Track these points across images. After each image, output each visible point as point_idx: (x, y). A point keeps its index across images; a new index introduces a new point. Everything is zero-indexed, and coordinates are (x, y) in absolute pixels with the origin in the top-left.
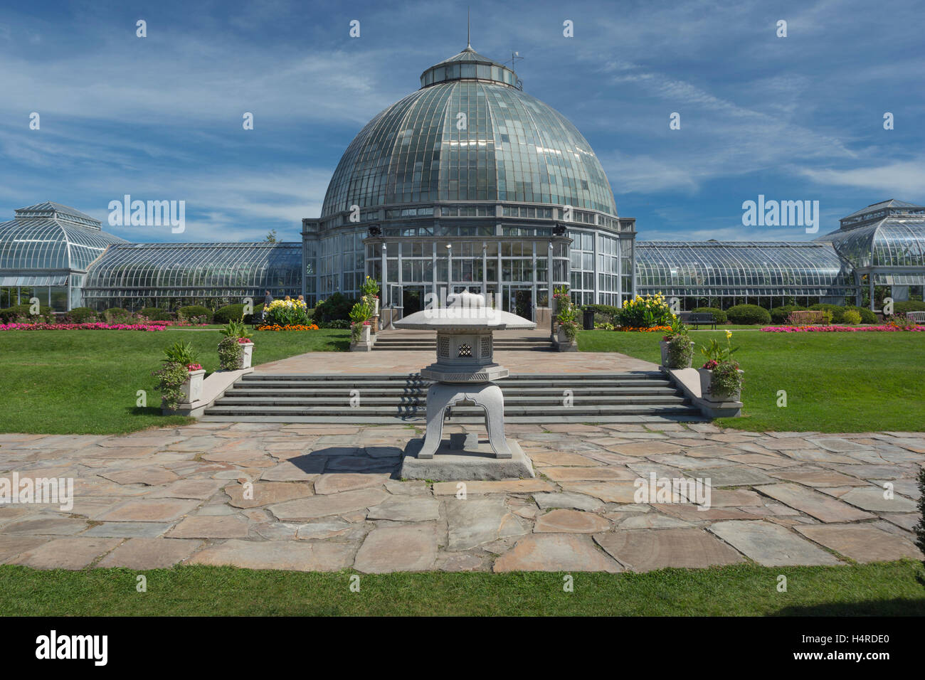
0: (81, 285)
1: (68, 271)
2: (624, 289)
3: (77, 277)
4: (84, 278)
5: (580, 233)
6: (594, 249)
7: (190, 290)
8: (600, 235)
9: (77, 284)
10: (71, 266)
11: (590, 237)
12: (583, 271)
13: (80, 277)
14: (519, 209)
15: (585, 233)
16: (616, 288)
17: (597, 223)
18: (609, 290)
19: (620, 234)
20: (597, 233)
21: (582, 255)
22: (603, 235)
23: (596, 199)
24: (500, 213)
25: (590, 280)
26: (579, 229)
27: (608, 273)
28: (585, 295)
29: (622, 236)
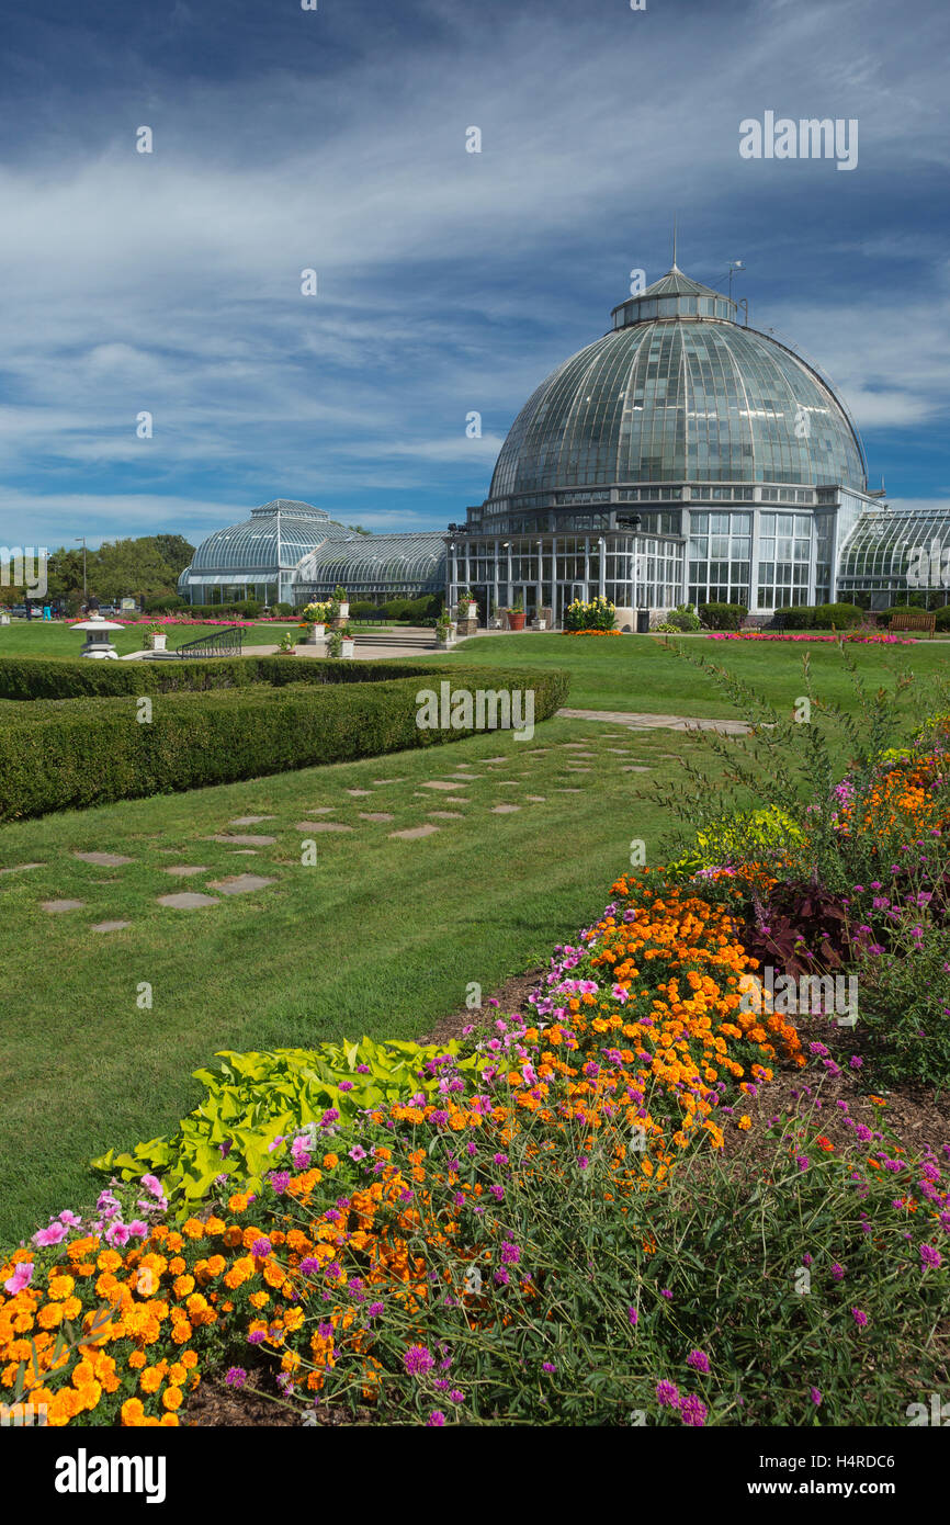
0: (292, 582)
1: (277, 569)
2: (819, 582)
3: (287, 574)
4: (294, 574)
5: (729, 513)
6: (751, 532)
7: (372, 585)
8: (763, 513)
9: (287, 579)
10: (281, 564)
11: (745, 519)
12: (730, 560)
13: (291, 574)
14: (639, 492)
15: (735, 513)
16: (805, 580)
17: (758, 498)
18: (786, 583)
19: (814, 508)
20: (757, 512)
21: (731, 541)
22: (774, 513)
23: (768, 465)
24: (615, 498)
25: (742, 571)
26: (725, 509)
27: (785, 561)
28: (734, 590)
29: (819, 511)
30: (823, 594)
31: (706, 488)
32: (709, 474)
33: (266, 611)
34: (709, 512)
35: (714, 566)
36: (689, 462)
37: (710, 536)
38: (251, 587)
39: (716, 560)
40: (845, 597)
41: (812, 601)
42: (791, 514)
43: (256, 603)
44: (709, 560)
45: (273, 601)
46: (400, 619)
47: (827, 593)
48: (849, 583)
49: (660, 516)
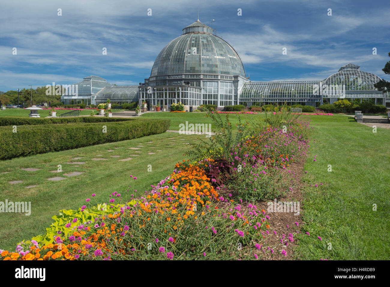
0: (95, 98)
1: (91, 95)
2: (235, 99)
3: (93, 96)
4: (96, 96)
5: (212, 81)
6: (218, 87)
7: (118, 99)
8: (220, 82)
9: (94, 98)
10: (92, 93)
11: (216, 83)
12: (213, 94)
13: (95, 96)
14: (190, 76)
15: (214, 82)
16: (231, 99)
17: (219, 78)
18: (227, 99)
19: (233, 81)
20: (219, 81)
21: (213, 89)
22: (223, 82)
23: (222, 70)
24: (184, 77)
25: (216, 96)
26: (211, 80)
27: (226, 94)
28: (214, 101)
29: (234, 82)
30: (236, 103)
31: (207, 75)
32: (207, 72)
33: (87, 106)
34: (207, 81)
35: (209, 95)
36: (202, 69)
37: (208, 87)
38: (83, 100)
39: (209, 94)
40: (241, 103)
41: (233, 104)
42: (228, 82)
43: (84, 104)
44: (208, 93)
45: (89, 104)
46: (126, 109)
47: (237, 102)
48: (242, 100)
49: (195, 82)
